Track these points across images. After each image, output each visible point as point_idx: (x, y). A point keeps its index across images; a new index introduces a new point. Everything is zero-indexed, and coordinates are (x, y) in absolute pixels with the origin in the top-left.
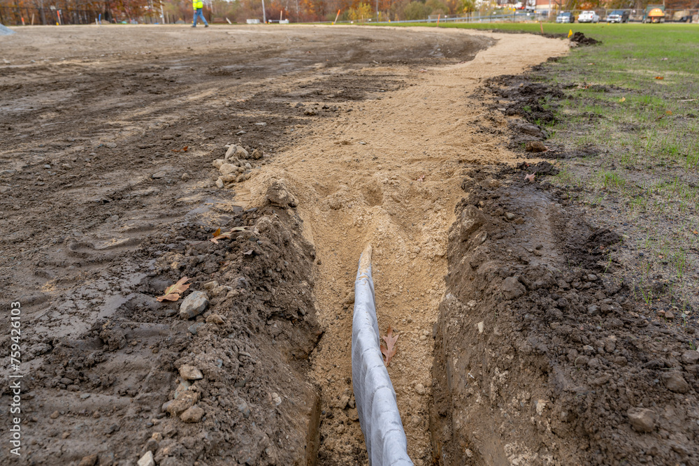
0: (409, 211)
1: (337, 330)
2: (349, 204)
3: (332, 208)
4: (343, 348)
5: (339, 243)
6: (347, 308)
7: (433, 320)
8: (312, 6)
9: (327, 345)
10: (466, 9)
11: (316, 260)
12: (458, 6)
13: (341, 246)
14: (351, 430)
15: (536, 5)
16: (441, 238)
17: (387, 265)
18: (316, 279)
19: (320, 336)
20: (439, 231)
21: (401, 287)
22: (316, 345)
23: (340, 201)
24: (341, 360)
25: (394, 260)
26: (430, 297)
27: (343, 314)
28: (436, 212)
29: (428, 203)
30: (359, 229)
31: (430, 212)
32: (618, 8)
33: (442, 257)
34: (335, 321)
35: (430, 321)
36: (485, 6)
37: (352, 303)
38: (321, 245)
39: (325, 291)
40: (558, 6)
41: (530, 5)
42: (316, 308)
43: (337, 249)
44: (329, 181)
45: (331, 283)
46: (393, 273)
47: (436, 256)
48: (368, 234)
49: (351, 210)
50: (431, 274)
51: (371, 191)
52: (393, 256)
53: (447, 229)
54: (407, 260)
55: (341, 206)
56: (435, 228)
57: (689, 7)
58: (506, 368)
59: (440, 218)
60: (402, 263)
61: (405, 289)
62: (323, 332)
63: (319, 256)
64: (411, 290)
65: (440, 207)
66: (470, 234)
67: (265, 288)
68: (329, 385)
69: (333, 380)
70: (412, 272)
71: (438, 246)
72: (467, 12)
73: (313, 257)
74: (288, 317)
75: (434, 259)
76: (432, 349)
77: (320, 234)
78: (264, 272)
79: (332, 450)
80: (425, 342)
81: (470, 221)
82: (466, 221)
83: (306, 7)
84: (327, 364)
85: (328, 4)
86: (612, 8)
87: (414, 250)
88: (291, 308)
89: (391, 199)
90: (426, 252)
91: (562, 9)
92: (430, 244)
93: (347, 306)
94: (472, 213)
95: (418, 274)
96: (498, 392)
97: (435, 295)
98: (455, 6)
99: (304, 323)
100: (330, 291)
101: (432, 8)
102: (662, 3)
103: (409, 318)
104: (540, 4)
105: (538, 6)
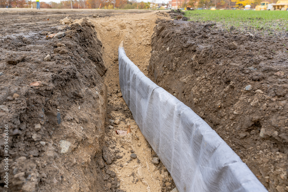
0: (136, 32)
1: (112, 69)
2: (114, 29)
3: (108, 30)
4: (114, 75)
5: (110, 42)
6: (115, 63)
7: (147, 65)
8: (90, 5)
9: (108, 74)
10: (147, 7)
11: (102, 47)
12: (144, 6)
13: (112, 43)
14: (119, 99)
15: (172, 6)
16: (149, 39)
17: (129, 48)
18: (103, 53)
19: (106, 71)
20: (148, 37)
21: (135, 55)
22: (104, 74)
23: (110, 28)
24: (114, 79)
25: (131, 46)
26: (146, 58)
27: (113, 64)
28: (146, 32)
29: (143, 29)
30: (118, 37)
31: (144, 32)
32: (200, 7)
33: (150, 45)
34: (111, 66)
35: (146, 65)
36: (154, 6)
37: (117, 61)
38: (104, 42)
39: (107, 57)
40: (179, 6)
41: (170, 6)
42: (104, 61)
43: (110, 44)
44: (106, 24)
45: (109, 54)
46: (132, 51)
47: (147, 44)
48: (121, 39)
49: (115, 31)
50: (146, 51)
51: (122, 26)
52: (131, 45)
53: (151, 36)
54: (137, 46)
55: (111, 30)
56: (146, 36)
57: (224, 7)
58: (179, 56)
59: (148, 33)
60: (135, 48)
61: (136, 56)
62: (107, 70)
63: (103, 45)
64: (139, 56)
65: (148, 29)
66: (160, 32)
67: (85, 46)
68: (110, 86)
69: (111, 85)
70: (139, 50)
71: (148, 41)
72: (147, 8)
73: (101, 46)
74: (93, 60)
75: (147, 46)
76: (148, 74)
77: (104, 38)
78: (84, 39)
79: (113, 104)
80: (145, 72)
81: (160, 27)
82: (159, 27)
83: (88, 5)
84: (109, 80)
85: (96, 5)
86: (198, 7)
87: (139, 43)
88: (95, 57)
89: (129, 28)
90: (144, 43)
91: (181, 7)
92: (145, 41)
93: (115, 62)
94: (161, 24)
95: (141, 51)
96: (176, 65)
97: (148, 57)
98: (143, 6)
99: (99, 64)
100: (108, 57)
101: (134, 6)
102: (215, 6)
103: (138, 65)
104: (173, 6)
105: (172, 7)
